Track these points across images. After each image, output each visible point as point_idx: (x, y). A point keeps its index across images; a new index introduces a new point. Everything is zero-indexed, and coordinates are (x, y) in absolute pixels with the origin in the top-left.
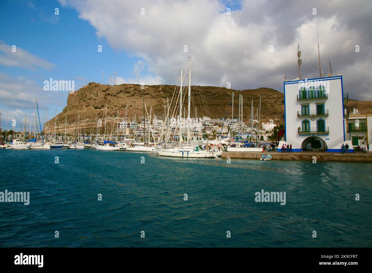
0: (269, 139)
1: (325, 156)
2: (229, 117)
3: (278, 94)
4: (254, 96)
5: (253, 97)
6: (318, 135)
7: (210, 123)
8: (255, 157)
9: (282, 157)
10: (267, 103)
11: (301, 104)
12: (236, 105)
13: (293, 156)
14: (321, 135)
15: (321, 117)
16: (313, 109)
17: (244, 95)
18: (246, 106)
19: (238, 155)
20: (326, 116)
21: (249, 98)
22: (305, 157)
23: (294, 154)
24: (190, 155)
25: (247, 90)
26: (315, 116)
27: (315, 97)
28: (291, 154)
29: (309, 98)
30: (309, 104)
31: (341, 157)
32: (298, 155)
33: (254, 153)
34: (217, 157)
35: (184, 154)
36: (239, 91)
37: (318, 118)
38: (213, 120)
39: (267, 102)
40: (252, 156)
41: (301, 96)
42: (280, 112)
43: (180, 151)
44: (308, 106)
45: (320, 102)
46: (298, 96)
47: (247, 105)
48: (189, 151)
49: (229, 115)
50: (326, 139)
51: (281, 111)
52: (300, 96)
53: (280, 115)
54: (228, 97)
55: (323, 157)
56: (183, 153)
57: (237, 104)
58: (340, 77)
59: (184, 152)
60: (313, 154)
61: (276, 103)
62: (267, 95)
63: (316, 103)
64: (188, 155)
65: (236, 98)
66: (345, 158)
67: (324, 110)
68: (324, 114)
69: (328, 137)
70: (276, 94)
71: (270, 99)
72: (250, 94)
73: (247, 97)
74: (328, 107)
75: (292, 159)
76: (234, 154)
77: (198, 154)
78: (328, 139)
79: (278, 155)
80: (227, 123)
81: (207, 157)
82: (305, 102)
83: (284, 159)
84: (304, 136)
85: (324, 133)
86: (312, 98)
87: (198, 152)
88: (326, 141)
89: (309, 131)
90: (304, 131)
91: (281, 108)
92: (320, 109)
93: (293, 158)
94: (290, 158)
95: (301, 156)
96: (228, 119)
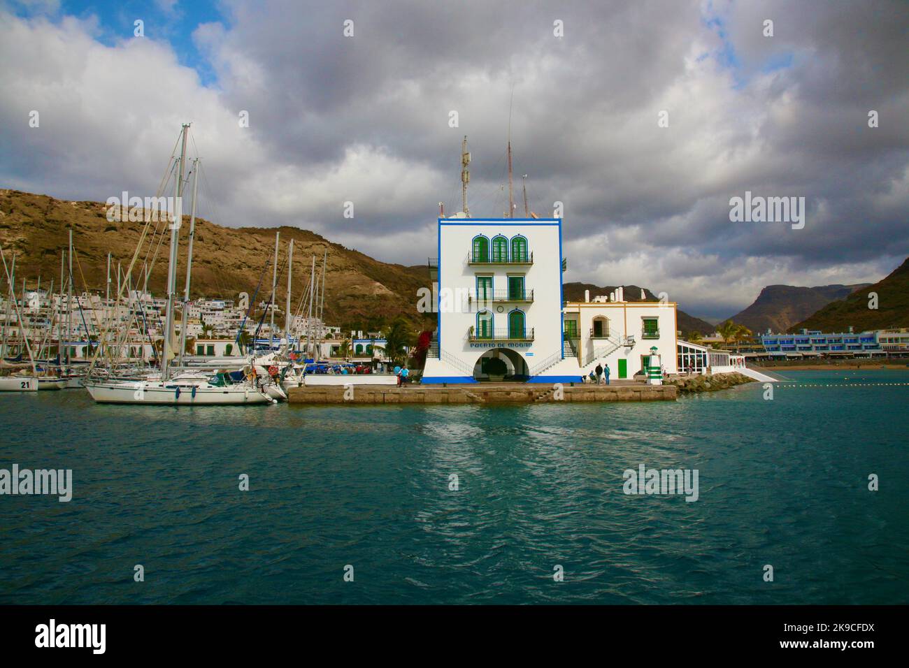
0: (334, 353)
1: (537, 391)
2: (202, 294)
3: (324, 245)
4: (266, 244)
5: (264, 248)
6: (511, 345)
7: (149, 308)
8: (380, 397)
9: (446, 396)
10: (298, 264)
11: (476, 274)
12: (221, 264)
13: (472, 394)
14: (517, 345)
15: (517, 305)
16: (501, 286)
17: (243, 240)
18: (247, 269)
19: (336, 396)
20: (528, 302)
21: (255, 249)
22: (495, 395)
23: (471, 389)
24: (200, 398)
25: (250, 229)
26: (505, 303)
27: (507, 260)
28: (467, 389)
29: (493, 261)
30: (492, 274)
31: (570, 392)
32: (479, 391)
33: (377, 388)
34: (275, 401)
35: (180, 395)
36: (228, 228)
37: (512, 308)
38: (159, 301)
39: (300, 262)
40: (372, 397)
41: (477, 255)
42: (330, 289)
43: (168, 387)
44: (490, 279)
45: (516, 270)
46: (471, 254)
47: (249, 267)
48: (197, 387)
49: (203, 290)
50: (527, 354)
51: (332, 287)
52: (474, 256)
53: (329, 296)
54: (199, 242)
55: (534, 393)
56: (178, 393)
57: (223, 263)
58: (557, 222)
59: (182, 389)
60: (512, 387)
61: (320, 266)
62: (300, 246)
63: (508, 274)
64: (193, 396)
65: (222, 247)
66: (578, 394)
67: (523, 290)
68: (523, 298)
69: (530, 350)
70: (321, 244)
71: (306, 256)
72: (257, 240)
73: (250, 247)
74: (532, 282)
75: (470, 400)
76: (325, 393)
77: (225, 393)
78: (531, 354)
79: (437, 392)
80: (199, 309)
81: (249, 400)
82: (484, 270)
83: (451, 401)
84: (480, 348)
85: (523, 341)
86: (500, 262)
87: (223, 389)
88: (527, 360)
89: (491, 337)
90: (481, 335)
91: (333, 279)
92: (516, 286)
93: (472, 398)
94: (465, 399)
95: (486, 393)
96: (199, 300)
